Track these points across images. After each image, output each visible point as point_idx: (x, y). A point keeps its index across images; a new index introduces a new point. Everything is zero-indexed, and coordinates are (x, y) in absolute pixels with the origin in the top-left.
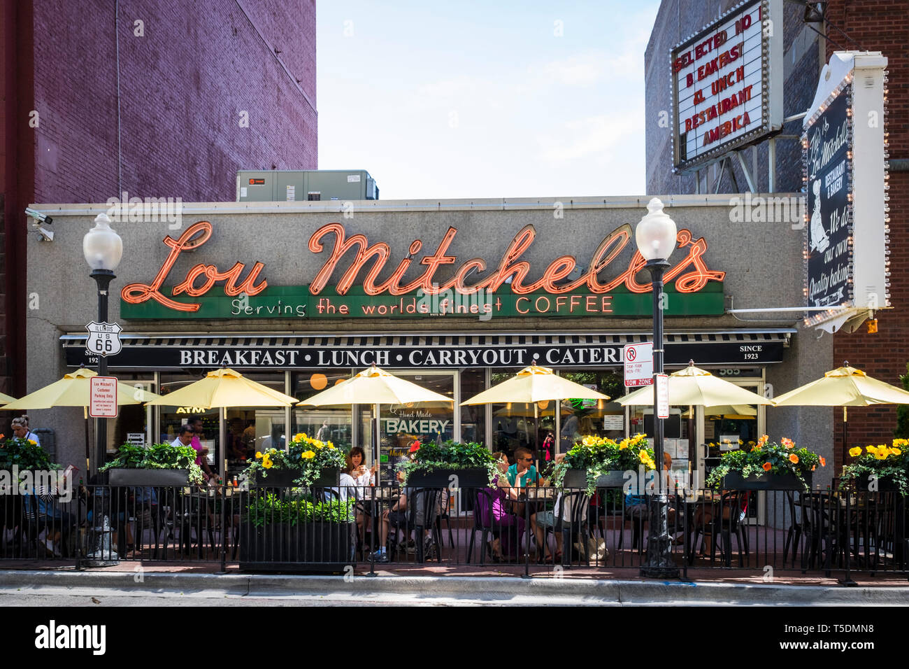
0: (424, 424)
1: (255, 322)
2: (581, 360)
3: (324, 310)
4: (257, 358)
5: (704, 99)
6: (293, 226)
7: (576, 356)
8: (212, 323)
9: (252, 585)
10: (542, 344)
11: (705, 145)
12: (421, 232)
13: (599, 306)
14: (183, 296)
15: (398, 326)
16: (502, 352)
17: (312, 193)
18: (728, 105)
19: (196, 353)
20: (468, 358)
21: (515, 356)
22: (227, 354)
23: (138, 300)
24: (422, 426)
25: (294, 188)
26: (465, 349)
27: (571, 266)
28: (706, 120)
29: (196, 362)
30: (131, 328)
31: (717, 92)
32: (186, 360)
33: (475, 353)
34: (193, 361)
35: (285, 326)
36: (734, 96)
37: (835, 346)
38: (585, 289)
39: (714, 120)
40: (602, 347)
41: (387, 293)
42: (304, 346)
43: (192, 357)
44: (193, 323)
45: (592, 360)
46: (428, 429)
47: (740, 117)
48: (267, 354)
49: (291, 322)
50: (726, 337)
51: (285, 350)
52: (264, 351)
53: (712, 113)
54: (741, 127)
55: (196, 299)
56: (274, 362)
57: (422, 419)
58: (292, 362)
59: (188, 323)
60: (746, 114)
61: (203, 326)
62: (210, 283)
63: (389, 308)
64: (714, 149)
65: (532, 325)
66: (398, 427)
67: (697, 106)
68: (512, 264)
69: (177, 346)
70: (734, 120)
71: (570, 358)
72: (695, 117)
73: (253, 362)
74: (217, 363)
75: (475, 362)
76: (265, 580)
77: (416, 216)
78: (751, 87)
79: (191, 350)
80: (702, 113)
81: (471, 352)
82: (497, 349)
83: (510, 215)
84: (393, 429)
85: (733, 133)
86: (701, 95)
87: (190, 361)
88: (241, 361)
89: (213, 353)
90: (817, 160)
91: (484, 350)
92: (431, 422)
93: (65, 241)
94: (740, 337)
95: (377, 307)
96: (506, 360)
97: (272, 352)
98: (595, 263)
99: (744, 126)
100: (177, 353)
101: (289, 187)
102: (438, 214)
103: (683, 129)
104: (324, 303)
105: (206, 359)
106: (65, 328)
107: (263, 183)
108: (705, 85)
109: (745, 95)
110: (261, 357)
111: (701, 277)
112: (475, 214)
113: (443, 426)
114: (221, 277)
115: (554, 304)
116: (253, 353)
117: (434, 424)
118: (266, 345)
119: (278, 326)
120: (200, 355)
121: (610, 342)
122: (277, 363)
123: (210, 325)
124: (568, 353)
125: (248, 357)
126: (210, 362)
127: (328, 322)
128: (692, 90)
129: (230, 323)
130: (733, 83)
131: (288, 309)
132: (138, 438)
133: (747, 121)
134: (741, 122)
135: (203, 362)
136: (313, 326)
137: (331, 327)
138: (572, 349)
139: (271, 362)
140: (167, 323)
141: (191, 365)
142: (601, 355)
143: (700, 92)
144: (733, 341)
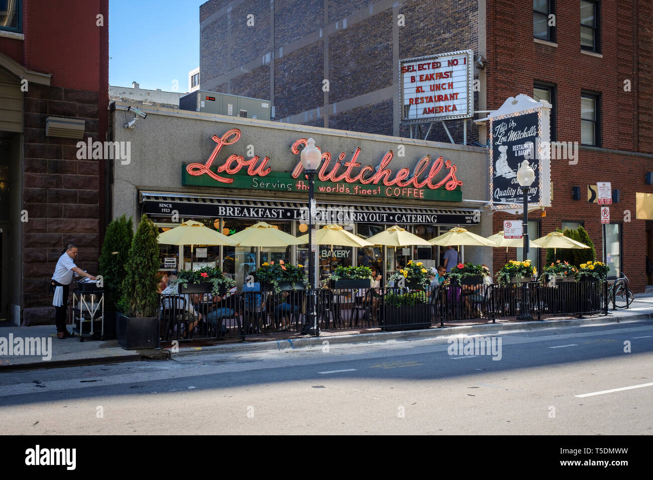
0: (339, 252)
1: (257, 191)
2: (409, 221)
3: (301, 187)
4: (262, 213)
5: (424, 91)
6: (277, 136)
7: (407, 218)
8: (233, 190)
9: (407, 336)
10: (394, 212)
11: (423, 114)
12: (339, 147)
13: (418, 195)
14: (224, 174)
15: (328, 198)
16: (377, 215)
17: (242, 110)
18: (440, 98)
19: (228, 208)
20: (363, 218)
21: (383, 217)
22: (245, 210)
23: (197, 173)
24: (338, 254)
25: (232, 106)
26: (362, 213)
27: (407, 173)
28: (425, 102)
29: (228, 214)
30: (184, 190)
31: (434, 90)
32: (222, 213)
33: (366, 215)
34: (226, 214)
35: (272, 195)
36: (446, 96)
37: (493, 218)
38: (412, 186)
39: (431, 103)
40: (417, 214)
41: (330, 180)
42: (286, 207)
43: (226, 211)
44: (222, 189)
45: (413, 221)
46: (340, 255)
47: (450, 106)
48: (267, 211)
49: (276, 192)
50: (460, 212)
51: (277, 209)
52: (266, 209)
53: (430, 100)
54: (450, 111)
55: (231, 176)
56: (271, 216)
57: (339, 249)
58: (281, 217)
59: (219, 189)
60: (454, 106)
61: (228, 192)
62: (239, 167)
63: (332, 188)
64: (430, 118)
65: (386, 201)
66: (327, 254)
67: (418, 94)
68: (383, 170)
69: (216, 203)
70: (446, 106)
71: (405, 219)
72: (417, 99)
73: (260, 216)
74: (240, 215)
75: (366, 220)
76: (411, 333)
77: (337, 138)
78: (458, 93)
79: (225, 206)
80: (422, 98)
81: (364, 214)
82: (375, 213)
83: (377, 143)
84: (324, 255)
85: (445, 113)
86: (421, 89)
87: (224, 213)
88: (253, 215)
89: (238, 209)
90: (504, 136)
91: (370, 213)
92: (342, 251)
93: (142, 130)
94: (464, 212)
95: (326, 188)
96: (379, 219)
97: (270, 210)
98: (415, 172)
99: (453, 111)
100: (217, 208)
101: (229, 105)
102: (347, 139)
103: (407, 102)
104: (301, 184)
105: (234, 212)
106: (140, 188)
107: (214, 100)
108: (426, 85)
109: (453, 96)
110: (264, 213)
111: (454, 183)
112: (363, 141)
113: (348, 253)
114: (245, 164)
115: (401, 192)
116: (260, 210)
117: (343, 253)
118: (266, 206)
119: (269, 195)
120: (230, 210)
121: (419, 212)
122: (272, 216)
123: (231, 192)
124: (404, 217)
125: (257, 212)
126: (236, 215)
127: (295, 194)
128: (414, 85)
129: (243, 191)
130: (445, 89)
131: (283, 186)
132: (172, 261)
133: (455, 109)
134: (451, 108)
135: (232, 215)
136: (287, 196)
137: (296, 196)
138: (405, 214)
139: (269, 216)
140: (207, 188)
141: (225, 215)
142: (416, 218)
143: (421, 87)
144: (463, 214)
